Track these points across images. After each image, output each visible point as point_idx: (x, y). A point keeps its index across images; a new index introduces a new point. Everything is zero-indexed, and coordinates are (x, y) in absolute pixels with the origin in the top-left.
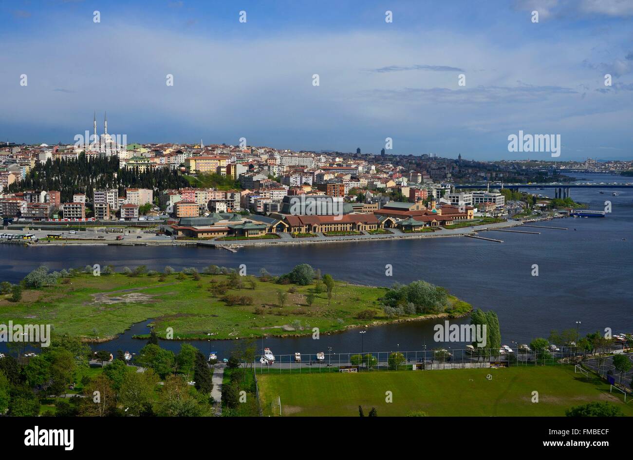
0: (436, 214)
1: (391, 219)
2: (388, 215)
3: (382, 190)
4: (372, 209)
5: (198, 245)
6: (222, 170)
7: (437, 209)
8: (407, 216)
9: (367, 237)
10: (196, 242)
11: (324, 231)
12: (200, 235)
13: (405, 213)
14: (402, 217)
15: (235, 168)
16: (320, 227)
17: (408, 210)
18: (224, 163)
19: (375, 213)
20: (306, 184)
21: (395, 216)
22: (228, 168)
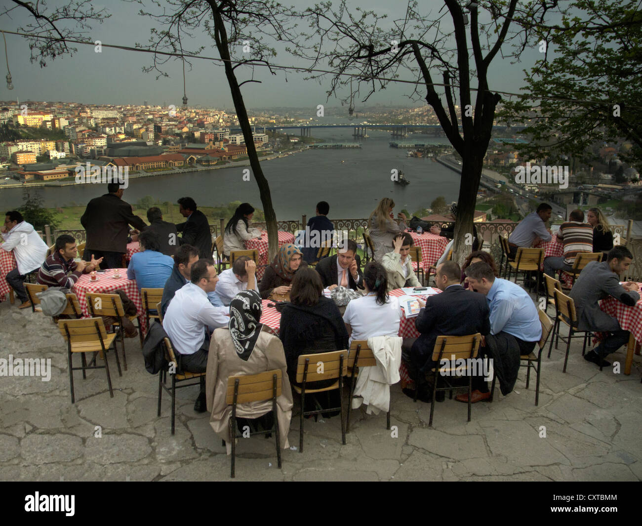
0: (225, 151)
1: (194, 157)
2: (189, 154)
3: (179, 135)
4: (176, 150)
5: (46, 186)
6: (48, 123)
7: (225, 147)
8: (204, 154)
9: (177, 170)
10: (43, 184)
11: (144, 168)
12: (45, 178)
13: (203, 151)
14: (200, 154)
15: (59, 122)
16: (141, 166)
17: (204, 149)
18: (48, 117)
19: (179, 152)
20: (120, 133)
21: (195, 154)
22: (53, 121)
